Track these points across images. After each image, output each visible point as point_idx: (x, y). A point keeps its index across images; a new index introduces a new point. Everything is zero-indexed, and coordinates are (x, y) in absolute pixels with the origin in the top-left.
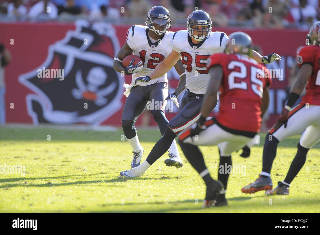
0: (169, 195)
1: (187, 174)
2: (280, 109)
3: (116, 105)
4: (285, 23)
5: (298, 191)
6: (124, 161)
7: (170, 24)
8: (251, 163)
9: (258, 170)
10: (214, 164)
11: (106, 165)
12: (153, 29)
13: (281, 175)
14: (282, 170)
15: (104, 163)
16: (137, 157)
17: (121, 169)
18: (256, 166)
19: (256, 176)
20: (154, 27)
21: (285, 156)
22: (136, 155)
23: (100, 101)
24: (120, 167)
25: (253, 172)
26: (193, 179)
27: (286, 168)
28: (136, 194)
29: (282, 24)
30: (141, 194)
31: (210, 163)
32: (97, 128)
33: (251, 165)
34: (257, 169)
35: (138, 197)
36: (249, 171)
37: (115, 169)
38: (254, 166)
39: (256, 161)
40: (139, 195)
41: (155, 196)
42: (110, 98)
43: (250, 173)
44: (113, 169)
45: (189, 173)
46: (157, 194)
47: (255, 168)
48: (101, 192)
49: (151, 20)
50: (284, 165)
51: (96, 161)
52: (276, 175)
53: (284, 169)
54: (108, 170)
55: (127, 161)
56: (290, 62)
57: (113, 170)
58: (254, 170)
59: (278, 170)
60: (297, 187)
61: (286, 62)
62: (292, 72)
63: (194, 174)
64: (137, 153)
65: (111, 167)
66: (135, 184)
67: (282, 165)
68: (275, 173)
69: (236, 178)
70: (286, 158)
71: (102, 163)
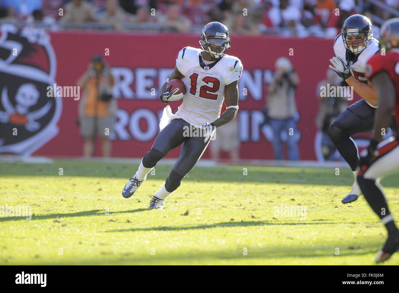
0: (118, 243)
1: (141, 216)
2: (256, 136)
3: (52, 130)
4: (262, 28)
5: (279, 237)
6: (62, 200)
7: (228, 44)
8: (220, 203)
9: (229, 211)
10: (174, 204)
11: (39, 206)
12: (208, 50)
13: (257, 217)
14: (259, 211)
15: (36, 203)
16: (136, 185)
17: (58, 210)
18: (227, 206)
19: (227, 218)
20: (209, 48)
21: (263, 193)
22: (136, 183)
23: (32, 126)
24: (56, 208)
25: (222, 214)
26: (148, 222)
27: (263, 209)
28: (77, 242)
29: (259, 29)
30: (83, 242)
31: (169, 203)
32: (27, 159)
33: (220, 205)
34: (227, 210)
35: (80, 245)
36: (218, 213)
37: (50, 210)
38: (223, 207)
39: (226, 201)
40: (80, 243)
41: (101, 244)
42: (44, 122)
43: (219, 215)
44: (48, 210)
45: (143, 215)
46: (103, 242)
47: (224, 209)
48: (33, 240)
49: (206, 40)
50: (261, 205)
51: (26, 201)
52: (251, 217)
53: (261, 210)
54: (42, 212)
55: (65, 201)
56: (269, 77)
57: (48, 212)
58: (224, 212)
59: (254, 211)
60: (278, 232)
61: (263, 76)
62: (271, 89)
63: (149, 216)
64: (139, 181)
65: (45, 208)
66: (76, 229)
67: (259, 204)
68: (250, 215)
69: (201, 221)
70: (263, 196)
71: (34, 203)
